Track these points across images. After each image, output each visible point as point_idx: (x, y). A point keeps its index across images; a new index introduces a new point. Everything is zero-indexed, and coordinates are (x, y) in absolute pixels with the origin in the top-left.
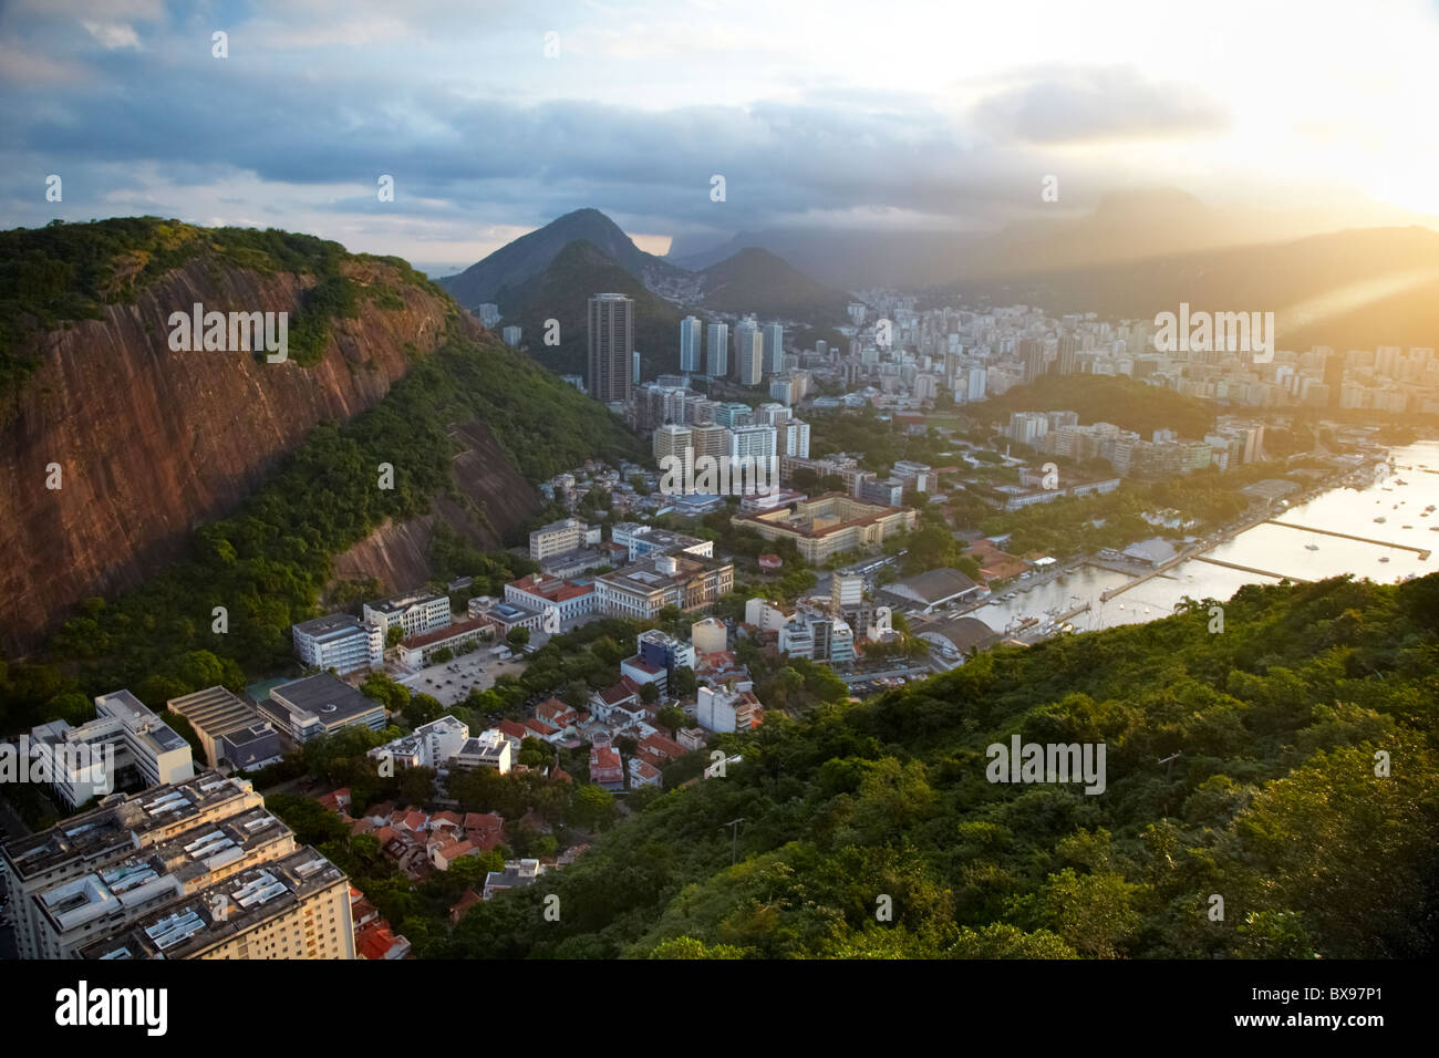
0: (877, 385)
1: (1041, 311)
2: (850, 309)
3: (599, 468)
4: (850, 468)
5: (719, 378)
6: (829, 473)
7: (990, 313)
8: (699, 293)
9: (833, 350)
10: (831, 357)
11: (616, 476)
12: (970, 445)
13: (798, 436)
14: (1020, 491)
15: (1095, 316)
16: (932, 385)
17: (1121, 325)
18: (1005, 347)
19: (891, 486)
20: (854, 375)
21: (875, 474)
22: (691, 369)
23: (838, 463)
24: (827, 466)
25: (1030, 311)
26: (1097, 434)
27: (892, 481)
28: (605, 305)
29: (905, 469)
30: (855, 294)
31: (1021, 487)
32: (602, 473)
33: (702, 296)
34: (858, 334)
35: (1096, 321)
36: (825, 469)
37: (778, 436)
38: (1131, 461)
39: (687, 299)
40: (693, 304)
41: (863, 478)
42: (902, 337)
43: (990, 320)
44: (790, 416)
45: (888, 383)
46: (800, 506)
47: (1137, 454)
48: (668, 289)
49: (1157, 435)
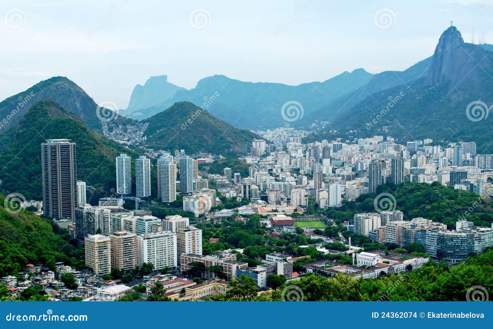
0: (265, 198)
1: (393, 139)
2: (254, 144)
3: (39, 270)
4: (230, 261)
5: (145, 199)
6: (214, 265)
7: (357, 143)
8: (144, 136)
9: (236, 174)
10: (235, 180)
11: (52, 275)
12: (324, 238)
13: (193, 238)
14: (354, 271)
15: (431, 141)
16: (303, 196)
17: (450, 147)
18: (362, 166)
19: (257, 272)
20: (247, 192)
21: (247, 264)
22: (125, 193)
23: (221, 257)
24: (212, 260)
25: (385, 139)
26: (413, 226)
27: (259, 268)
28: (54, 148)
29: (273, 259)
30: (260, 133)
31: (355, 267)
32: (40, 274)
33: (145, 138)
34: (259, 162)
35: (432, 145)
36: (211, 263)
37: (178, 239)
38: (438, 244)
39: (134, 141)
40: (137, 144)
41: (237, 267)
42: (290, 163)
43: (355, 147)
44: (188, 224)
45: (272, 196)
46: (188, 291)
47: (441, 239)
48: (121, 134)
49: (459, 225)
